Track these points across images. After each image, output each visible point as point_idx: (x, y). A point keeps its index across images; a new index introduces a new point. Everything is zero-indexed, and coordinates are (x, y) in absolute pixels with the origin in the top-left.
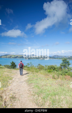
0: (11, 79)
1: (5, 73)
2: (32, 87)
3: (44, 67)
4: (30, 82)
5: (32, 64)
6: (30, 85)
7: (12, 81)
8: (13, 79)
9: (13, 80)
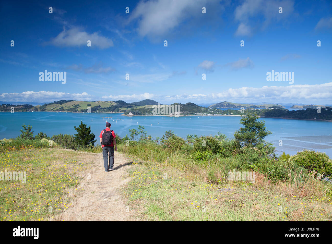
0: (73, 185)
1: (54, 163)
2: (141, 211)
3: (182, 143)
4: (134, 196)
5: (145, 131)
6: (133, 203)
7: (78, 190)
8: (81, 186)
9: (79, 187)
